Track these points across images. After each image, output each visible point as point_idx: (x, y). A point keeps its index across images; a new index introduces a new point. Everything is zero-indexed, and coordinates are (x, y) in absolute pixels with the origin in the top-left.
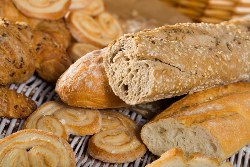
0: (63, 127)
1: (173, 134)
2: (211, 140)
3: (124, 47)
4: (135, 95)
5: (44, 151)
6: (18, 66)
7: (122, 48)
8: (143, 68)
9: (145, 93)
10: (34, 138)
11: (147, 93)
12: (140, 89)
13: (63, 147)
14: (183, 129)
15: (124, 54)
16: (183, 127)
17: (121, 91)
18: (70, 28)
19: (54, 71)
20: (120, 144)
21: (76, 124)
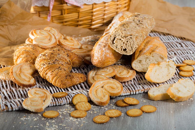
0: (104, 76)
1: (145, 61)
2: (160, 56)
3: (116, 36)
4: (131, 50)
5: (109, 85)
6: (70, 64)
7: (115, 37)
8: (130, 40)
9: (135, 48)
10: (102, 83)
11: (136, 47)
12: (132, 47)
13: (113, 81)
14: (148, 57)
15: (118, 38)
16: (148, 56)
17: (124, 52)
18: (64, 46)
19: (78, 62)
20: (127, 73)
21: (108, 73)
